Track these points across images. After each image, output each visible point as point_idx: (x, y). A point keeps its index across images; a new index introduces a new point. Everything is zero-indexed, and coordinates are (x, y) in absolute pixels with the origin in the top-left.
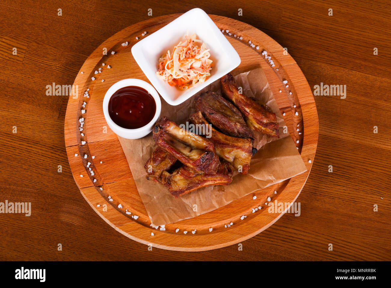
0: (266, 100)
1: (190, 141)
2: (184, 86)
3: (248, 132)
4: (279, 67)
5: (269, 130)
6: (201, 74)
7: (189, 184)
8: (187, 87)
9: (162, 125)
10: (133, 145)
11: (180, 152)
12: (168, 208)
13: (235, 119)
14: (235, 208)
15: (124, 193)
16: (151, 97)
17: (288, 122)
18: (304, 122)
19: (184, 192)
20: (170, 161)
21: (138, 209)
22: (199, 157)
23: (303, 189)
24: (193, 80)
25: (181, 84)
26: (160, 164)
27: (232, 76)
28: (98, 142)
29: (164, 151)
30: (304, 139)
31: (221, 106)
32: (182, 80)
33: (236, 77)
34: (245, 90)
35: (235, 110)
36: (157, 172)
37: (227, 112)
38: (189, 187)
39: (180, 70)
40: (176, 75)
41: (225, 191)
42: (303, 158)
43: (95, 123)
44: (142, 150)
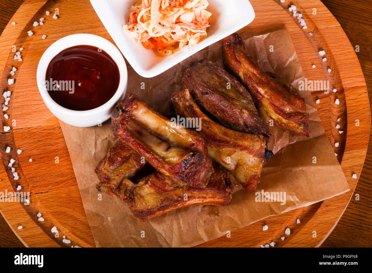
0: (292, 78)
1: (167, 134)
2: (166, 50)
3: (260, 125)
4: (314, 31)
5: (293, 124)
6: (192, 32)
7: (162, 201)
8: (170, 52)
9: (127, 107)
10: (82, 136)
11: (152, 150)
12: (129, 236)
13: (241, 104)
14: (233, 242)
15: (63, 209)
16: (114, 64)
17: (323, 113)
18: (348, 115)
19: (154, 213)
20: (135, 163)
21: (82, 235)
22: (179, 159)
23: (341, 218)
24: (180, 41)
25: (162, 47)
26: (119, 168)
27: (241, 38)
28: (29, 128)
29: (127, 147)
30: (347, 142)
31: (220, 83)
32: (164, 40)
33: (247, 42)
34: (260, 62)
35: (241, 90)
36: (114, 179)
37: (230, 92)
38: (163, 205)
39: (160, 23)
40: (153, 31)
41: (220, 214)
42: (344, 170)
43: (27, 99)
44: (96, 144)
